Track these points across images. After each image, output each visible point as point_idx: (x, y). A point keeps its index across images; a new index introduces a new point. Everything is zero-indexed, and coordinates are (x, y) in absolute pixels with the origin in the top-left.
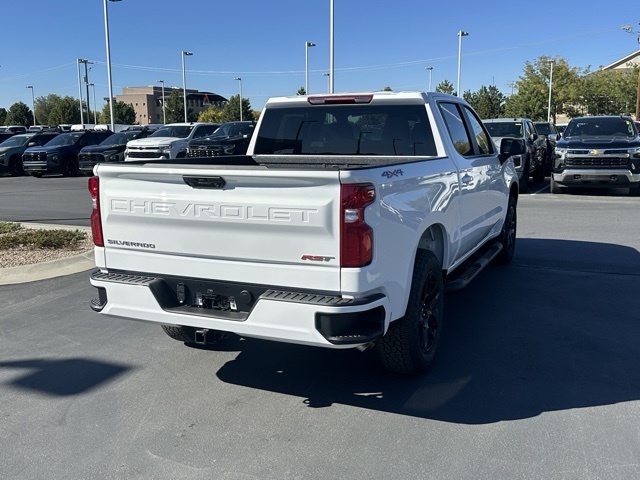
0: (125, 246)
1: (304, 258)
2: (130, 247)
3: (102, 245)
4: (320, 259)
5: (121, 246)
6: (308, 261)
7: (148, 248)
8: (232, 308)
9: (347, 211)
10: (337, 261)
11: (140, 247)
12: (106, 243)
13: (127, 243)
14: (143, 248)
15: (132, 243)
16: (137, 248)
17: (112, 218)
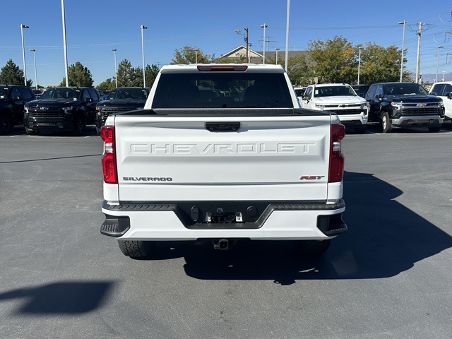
0: (141, 181)
1: (302, 178)
2: (147, 182)
3: (116, 182)
4: (314, 178)
5: (137, 182)
6: (304, 180)
7: (167, 181)
8: (237, 220)
9: (335, 143)
10: (326, 179)
11: (157, 181)
12: (120, 179)
13: (143, 179)
14: (160, 182)
15: (149, 179)
16: (154, 182)
17: (130, 160)
